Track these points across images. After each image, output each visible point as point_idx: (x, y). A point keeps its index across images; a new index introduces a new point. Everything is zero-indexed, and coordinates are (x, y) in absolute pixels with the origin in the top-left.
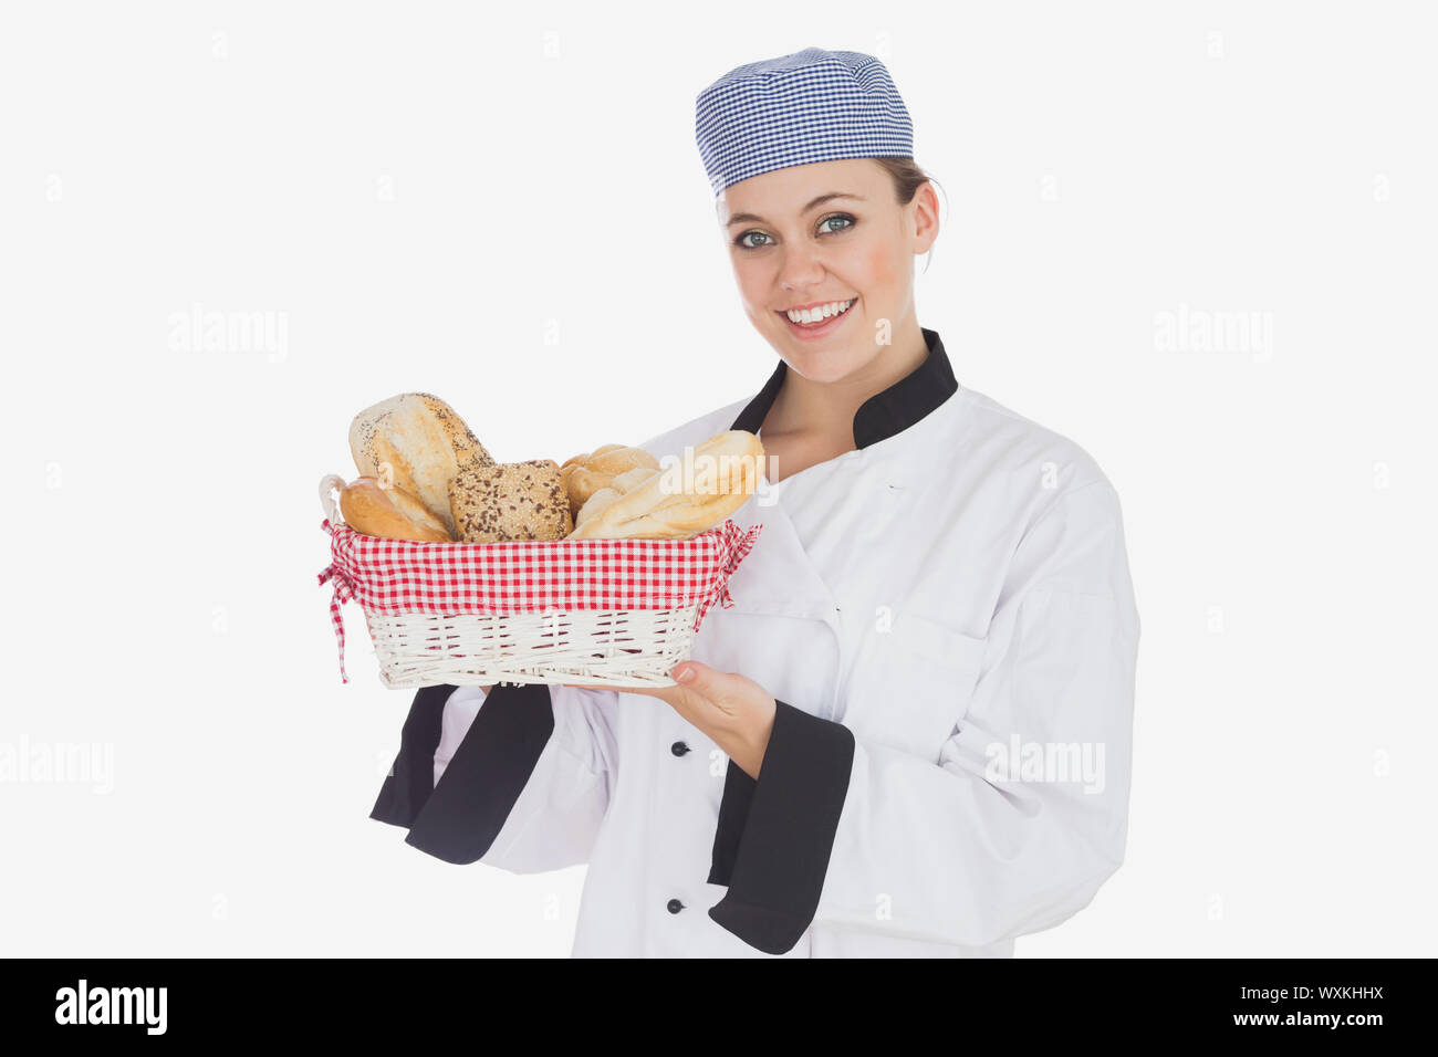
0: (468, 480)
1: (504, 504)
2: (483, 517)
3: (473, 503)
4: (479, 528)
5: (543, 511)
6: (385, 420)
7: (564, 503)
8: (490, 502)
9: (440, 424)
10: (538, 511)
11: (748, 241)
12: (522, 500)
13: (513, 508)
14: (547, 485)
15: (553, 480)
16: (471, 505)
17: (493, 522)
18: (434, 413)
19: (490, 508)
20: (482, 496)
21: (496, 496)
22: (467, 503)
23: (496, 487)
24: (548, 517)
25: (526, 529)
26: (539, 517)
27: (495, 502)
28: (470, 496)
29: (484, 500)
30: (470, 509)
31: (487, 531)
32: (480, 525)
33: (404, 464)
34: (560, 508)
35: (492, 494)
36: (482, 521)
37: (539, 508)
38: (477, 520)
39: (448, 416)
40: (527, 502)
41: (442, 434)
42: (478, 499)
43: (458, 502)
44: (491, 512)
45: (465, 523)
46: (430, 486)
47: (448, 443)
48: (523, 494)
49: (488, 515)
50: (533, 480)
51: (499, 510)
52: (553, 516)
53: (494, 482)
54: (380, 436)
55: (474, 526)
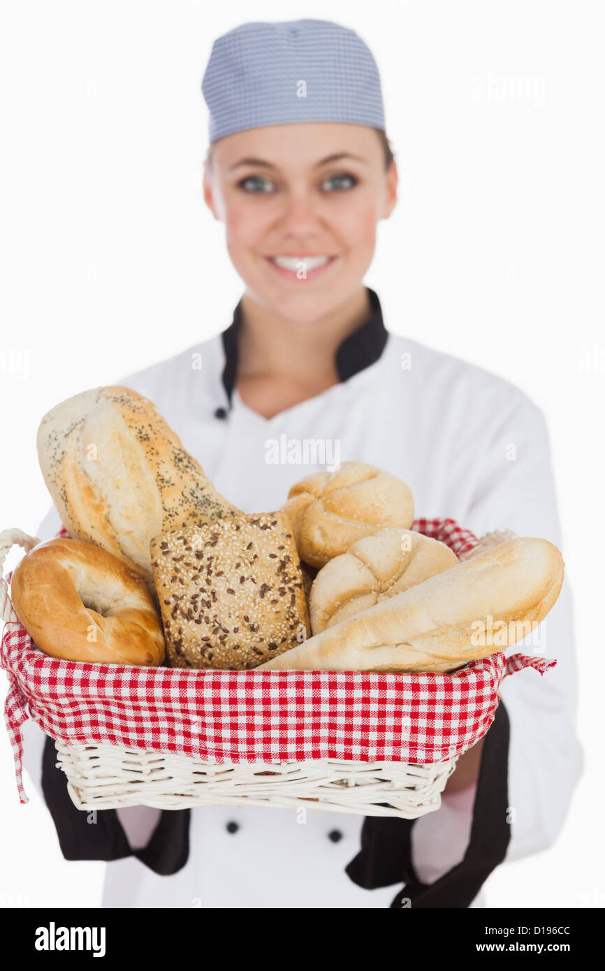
0: (176, 548)
1: (220, 585)
2: (194, 603)
3: (181, 581)
4: (188, 616)
5: (268, 594)
6: (76, 433)
7: (295, 578)
8: (202, 582)
9: (140, 449)
10: (262, 594)
11: (250, 185)
12: (242, 580)
13: (231, 591)
14: (273, 556)
15: (282, 548)
16: (178, 583)
17: (206, 609)
18: (135, 432)
19: (202, 590)
20: (192, 573)
21: (209, 573)
22: (174, 579)
23: (210, 559)
24: (275, 602)
25: (247, 619)
26: (264, 602)
27: (208, 582)
28: (177, 570)
29: (195, 578)
30: (178, 589)
31: (198, 622)
32: (190, 611)
33: (97, 502)
34: (290, 585)
35: (205, 571)
36: (192, 607)
37: (265, 589)
38: (186, 605)
39: (151, 435)
40: (248, 583)
41: (143, 463)
42: (187, 575)
43: (163, 577)
44: (203, 595)
45: (171, 606)
46: (129, 533)
47: (151, 477)
48: (244, 571)
49: (199, 600)
50: (256, 551)
51: (213, 593)
52: (281, 599)
53: (209, 551)
54: (69, 461)
55: (182, 613)
